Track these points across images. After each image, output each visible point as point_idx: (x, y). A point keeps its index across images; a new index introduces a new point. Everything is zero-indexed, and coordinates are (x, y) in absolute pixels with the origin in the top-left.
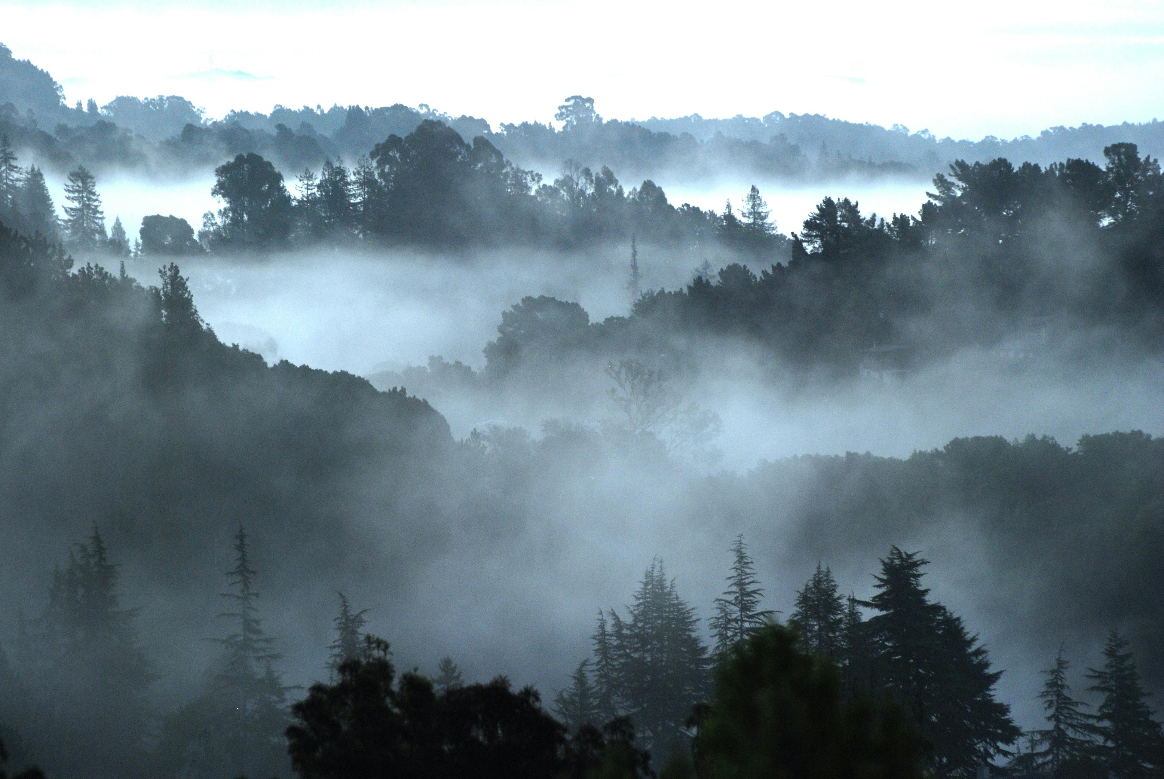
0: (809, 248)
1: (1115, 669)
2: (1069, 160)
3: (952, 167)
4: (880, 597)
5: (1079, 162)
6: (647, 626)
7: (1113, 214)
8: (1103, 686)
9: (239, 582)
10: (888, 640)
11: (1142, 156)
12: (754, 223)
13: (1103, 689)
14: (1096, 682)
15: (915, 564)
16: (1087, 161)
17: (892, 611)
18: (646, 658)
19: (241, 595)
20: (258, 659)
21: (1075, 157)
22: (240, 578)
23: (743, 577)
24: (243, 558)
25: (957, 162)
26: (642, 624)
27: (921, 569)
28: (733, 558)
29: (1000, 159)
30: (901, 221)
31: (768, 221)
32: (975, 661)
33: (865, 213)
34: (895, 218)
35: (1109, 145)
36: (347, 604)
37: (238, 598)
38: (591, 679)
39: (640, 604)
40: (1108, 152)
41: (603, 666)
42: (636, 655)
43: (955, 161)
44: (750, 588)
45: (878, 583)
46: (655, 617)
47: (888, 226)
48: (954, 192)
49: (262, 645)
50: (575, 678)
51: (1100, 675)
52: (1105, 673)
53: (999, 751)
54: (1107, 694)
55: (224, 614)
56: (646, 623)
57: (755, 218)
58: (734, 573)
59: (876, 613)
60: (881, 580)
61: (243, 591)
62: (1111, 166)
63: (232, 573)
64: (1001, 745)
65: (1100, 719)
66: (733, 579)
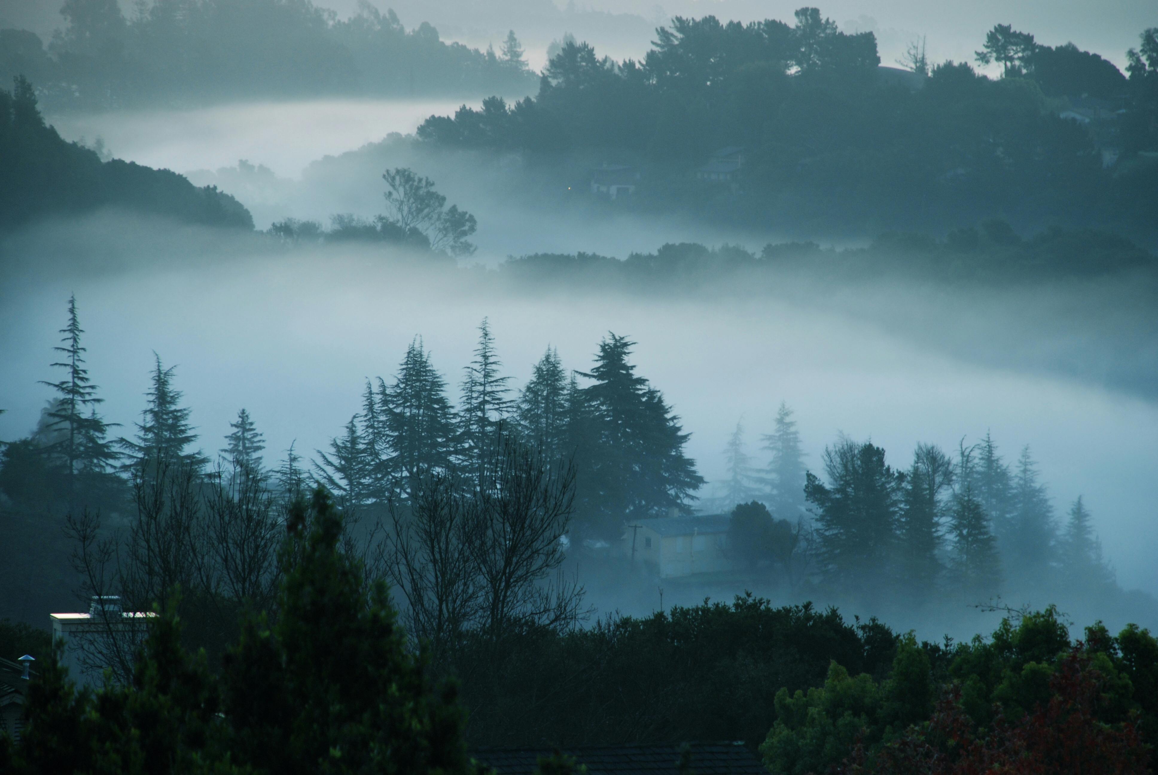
0: (554, 82)
1: (782, 432)
2: (766, 20)
3: (673, 21)
4: (597, 369)
5: (774, 22)
6: (407, 387)
7: (799, 64)
8: (772, 446)
9: (70, 338)
10: (602, 404)
11: (823, 17)
12: (511, 60)
13: (772, 449)
14: (767, 443)
15: (626, 345)
16: (780, 22)
17: (606, 381)
18: (406, 413)
19: (72, 349)
20: (84, 402)
21: (771, 18)
22: (70, 335)
23: (487, 350)
24: (74, 319)
25: (677, 18)
26: (404, 385)
27: (630, 349)
28: (481, 333)
29: (710, 16)
30: (629, 66)
31: (523, 58)
32: (671, 424)
33: (599, 56)
34: (625, 62)
35: (799, 8)
36: (160, 361)
37: (69, 351)
38: (360, 430)
39: (403, 369)
40: (797, 13)
41: (370, 418)
42: (398, 410)
43: (675, 16)
44: (491, 360)
45: (597, 358)
46: (414, 380)
47: (619, 66)
48: (672, 41)
49: (88, 390)
50: (347, 427)
51: (770, 438)
52: (774, 436)
53: (688, 496)
54: (775, 452)
55: (56, 364)
56: (407, 385)
57: (511, 56)
58: (480, 347)
59: (595, 382)
60: (599, 356)
61: (73, 346)
62: (799, 24)
63: (64, 331)
64: (691, 492)
65: (767, 472)
66: (478, 351)
